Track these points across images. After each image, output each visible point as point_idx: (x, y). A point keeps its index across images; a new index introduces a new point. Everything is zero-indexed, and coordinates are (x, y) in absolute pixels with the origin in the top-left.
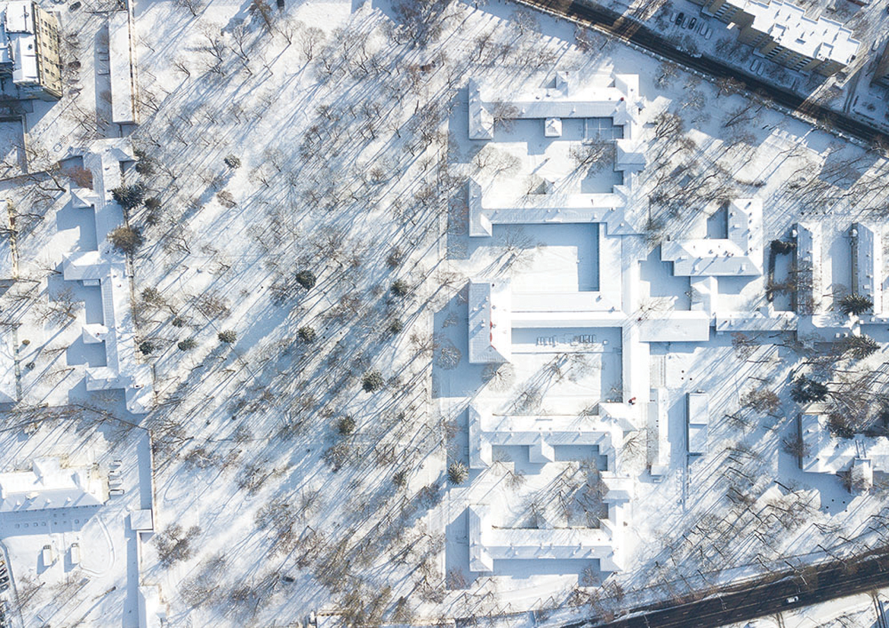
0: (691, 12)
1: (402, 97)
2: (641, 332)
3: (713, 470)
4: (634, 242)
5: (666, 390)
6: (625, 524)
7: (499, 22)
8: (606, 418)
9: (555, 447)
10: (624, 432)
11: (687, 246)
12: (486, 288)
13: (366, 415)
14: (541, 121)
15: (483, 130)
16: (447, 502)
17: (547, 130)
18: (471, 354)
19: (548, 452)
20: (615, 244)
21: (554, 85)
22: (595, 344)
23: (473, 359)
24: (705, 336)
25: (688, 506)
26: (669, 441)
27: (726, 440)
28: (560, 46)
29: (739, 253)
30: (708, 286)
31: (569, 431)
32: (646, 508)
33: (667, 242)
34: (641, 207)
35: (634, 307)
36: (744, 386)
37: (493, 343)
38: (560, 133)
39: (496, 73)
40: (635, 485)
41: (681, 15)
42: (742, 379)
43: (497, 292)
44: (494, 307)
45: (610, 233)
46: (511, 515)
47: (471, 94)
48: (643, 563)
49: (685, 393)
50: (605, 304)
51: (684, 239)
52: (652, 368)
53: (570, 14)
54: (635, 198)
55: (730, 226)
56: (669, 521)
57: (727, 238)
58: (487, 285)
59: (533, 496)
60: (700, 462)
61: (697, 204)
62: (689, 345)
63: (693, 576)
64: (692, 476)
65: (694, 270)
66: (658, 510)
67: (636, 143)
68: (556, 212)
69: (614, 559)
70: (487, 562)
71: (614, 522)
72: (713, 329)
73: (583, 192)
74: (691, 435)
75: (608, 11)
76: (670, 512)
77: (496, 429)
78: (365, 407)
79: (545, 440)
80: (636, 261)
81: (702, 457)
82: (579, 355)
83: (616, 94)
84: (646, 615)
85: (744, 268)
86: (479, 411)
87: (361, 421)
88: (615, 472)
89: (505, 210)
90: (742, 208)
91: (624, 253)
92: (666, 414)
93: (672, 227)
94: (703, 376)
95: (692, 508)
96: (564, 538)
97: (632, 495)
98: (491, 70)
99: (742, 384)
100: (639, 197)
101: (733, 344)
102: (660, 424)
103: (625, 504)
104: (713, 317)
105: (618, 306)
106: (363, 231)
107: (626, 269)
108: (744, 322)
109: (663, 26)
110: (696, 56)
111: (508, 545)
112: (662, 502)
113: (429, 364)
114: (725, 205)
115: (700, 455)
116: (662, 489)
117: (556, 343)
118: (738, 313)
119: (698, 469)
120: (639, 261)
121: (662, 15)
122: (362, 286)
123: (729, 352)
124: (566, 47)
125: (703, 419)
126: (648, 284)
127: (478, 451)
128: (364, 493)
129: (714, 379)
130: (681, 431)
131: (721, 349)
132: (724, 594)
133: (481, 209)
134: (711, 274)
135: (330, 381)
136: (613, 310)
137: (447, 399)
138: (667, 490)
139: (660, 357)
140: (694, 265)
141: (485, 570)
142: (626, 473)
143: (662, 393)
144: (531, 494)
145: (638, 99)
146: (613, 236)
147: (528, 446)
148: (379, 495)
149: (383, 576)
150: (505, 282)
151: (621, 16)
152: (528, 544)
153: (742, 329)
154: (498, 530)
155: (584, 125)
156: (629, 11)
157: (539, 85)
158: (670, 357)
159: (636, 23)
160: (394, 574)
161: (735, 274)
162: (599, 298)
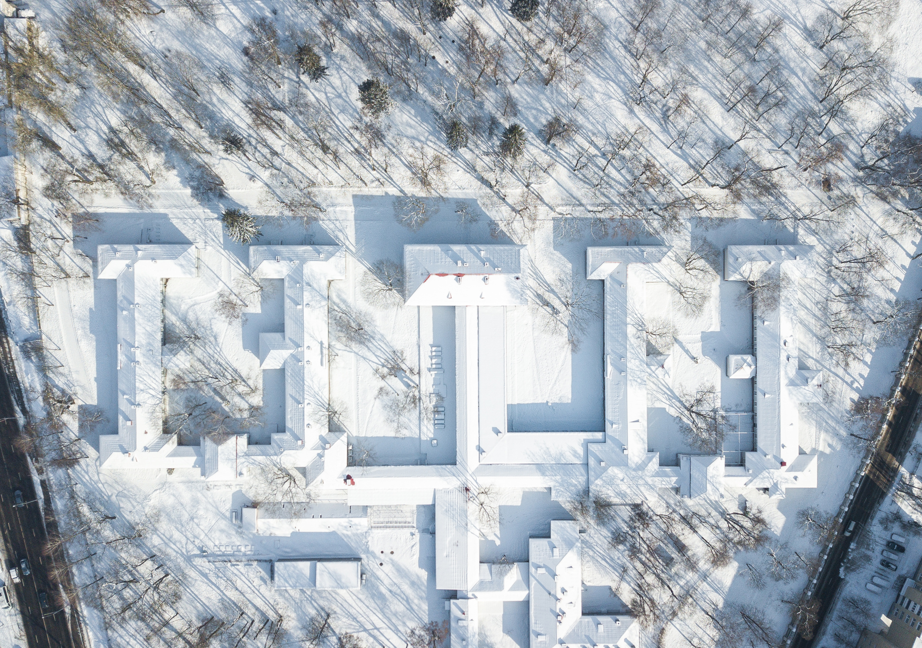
0: (906, 564)
1: (787, 153)
2: (448, 492)
3: (250, 596)
4: (578, 481)
5: (365, 529)
6: (170, 471)
7: (892, 290)
8: (324, 443)
9: (282, 371)
10: (304, 468)
11: (572, 557)
12: (513, 267)
13: (327, 97)
14: (751, 349)
15: (741, 265)
16: (203, 216)
17: (739, 357)
18: (417, 248)
19: (275, 359)
20: (575, 455)
21: (802, 367)
22: (431, 428)
23: (410, 250)
24: (444, 583)
25: (198, 562)
26: (293, 533)
27: (293, 615)
28: (857, 377)
29: (562, 631)
30: (514, 588)
31: (306, 388)
32: (196, 502)
33: (578, 528)
34: (628, 491)
35: (485, 481)
36: (371, 640)
37: (433, 278)
38: (733, 376)
39: (817, 286)
40: (229, 486)
41: (901, 549)
42: (382, 638)
43: (508, 284)
44: (485, 279)
45: (593, 447)
46: (184, 307)
47: (791, 248)
48: (114, 498)
49: (363, 556)
50: (489, 440)
51: (582, 554)
52: (397, 509)
53: (904, 391)
54: (641, 482)
55: (601, 619)
56: (177, 535)
57: (584, 614)
58: (518, 269)
59: (212, 339)
60: (262, 579)
61: (632, 573)
62: (430, 562)
63: (94, 571)
64: (241, 567)
65: (538, 567)
66: (192, 519)
67: (720, 484)
68: (621, 370)
69: (117, 456)
70: (112, 269)
71: (173, 454)
72: (453, 595)
73: (649, 410)
74: (301, 564)
75: (907, 445)
76: (189, 535)
77: (308, 284)
78: (340, 96)
79: (292, 355)
80: (551, 484)
81: (269, 582)
82: (416, 401)
83: (789, 455)
84: (36, 504)
85: (541, 638)
86: (333, 259)
87: (320, 91)
88: (247, 455)
89: (625, 298)
90: (626, 635)
91: (562, 467)
92: (331, 530)
93: (600, 536)
94: (386, 581)
95: (195, 567)
96: (148, 381)
97: (212, 479)
98: (823, 279)
99: (375, 637)
100: (642, 489)
101: (432, 623)
102: (318, 521)
103: (198, 470)
104: (470, 595)
105: (486, 459)
106: (596, 95)
107: (540, 470)
108: (463, 640)
109: (885, 523)
110: (842, 570)
111: (137, 300)
112: (204, 524)
113: (402, 191)
114: (632, 612)
115: (272, 578)
116: (223, 524)
117: (433, 373)
118: (476, 630)
119: (252, 575)
120: (550, 489)
121: (901, 522)
122: (515, 91)
123: (420, 619)
124: (856, 385)
125: (324, 581)
126: (518, 502)
127: (275, 257)
128: (215, 94)
129: (382, 597)
130: (307, 551)
131: (425, 607)
132: (68, 616)
133: (626, 262)
134: (532, 592)
135: (378, 45)
136: (481, 451)
137: (351, 216)
138: (222, 531)
139: (413, 519)
140: (545, 567)
141: (100, 268)
142: (244, 471)
143: (362, 523)
144: (216, 338)
145: (783, 487)
146: (587, 451)
147: (283, 331)
148: (212, 117)
149: (91, 121)
150: (521, 296)
151: (901, 463)
152: (139, 329)
153: (453, 637)
154: (161, 288)
155: (744, 411)
156: (907, 475)
157: (802, 347)
158: (412, 534)
159: (890, 484)
160: (95, 138)
161: (533, 627)
162: (497, 432)
